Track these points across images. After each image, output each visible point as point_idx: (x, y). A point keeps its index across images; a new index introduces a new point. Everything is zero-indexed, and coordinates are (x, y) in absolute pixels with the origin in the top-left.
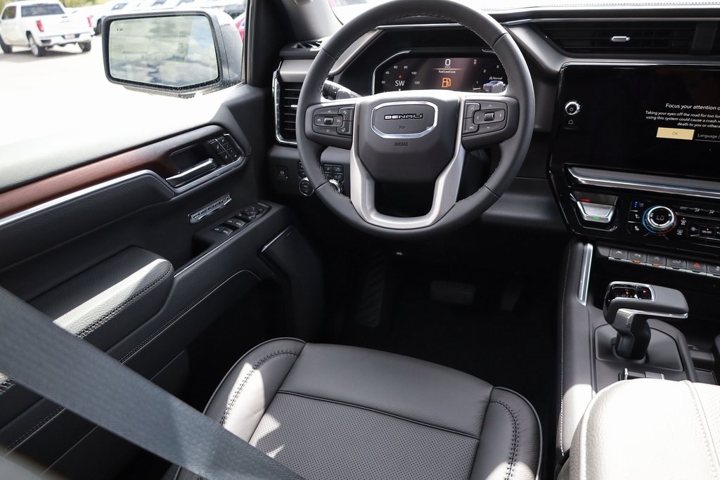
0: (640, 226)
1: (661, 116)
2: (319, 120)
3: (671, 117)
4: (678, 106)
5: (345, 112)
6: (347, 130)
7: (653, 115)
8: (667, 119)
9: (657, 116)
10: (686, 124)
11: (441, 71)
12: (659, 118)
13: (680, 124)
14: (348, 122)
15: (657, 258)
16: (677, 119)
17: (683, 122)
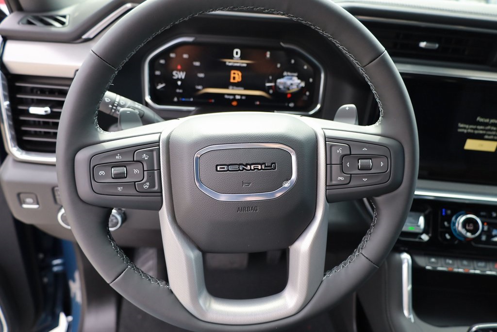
0: (451, 234)
1: (472, 129)
2: (102, 173)
3: (480, 130)
4: (487, 120)
5: (145, 157)
6: (152, 185)
7: (465, 128)
8: (476, 132)
9: (468, 129)
10: (491, 137)
11: (229, 62)
12: (469, 131)
13: (486, 137)
14: (152, 171)
15: (465, 262)
16: (484, 132)
17: (489, 135)
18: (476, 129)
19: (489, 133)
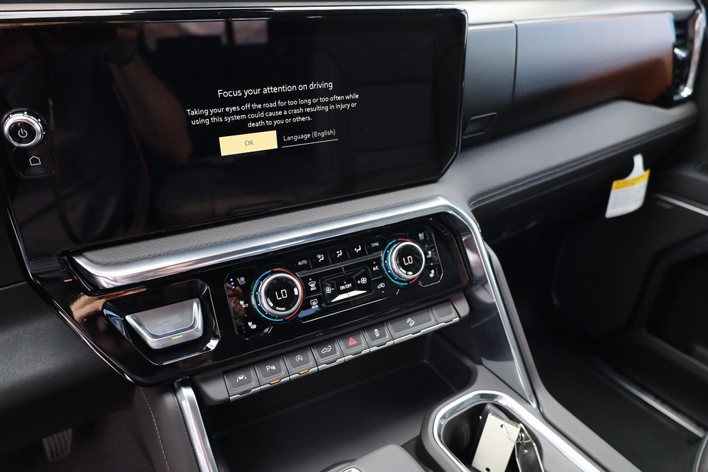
0: (256, 319)
3: (233, 114)
4: (238, 93)
7: (203, 116)
8: (228, 119)
9: (209, 117)
10: (261, 123)
13: (251, 125)
15: (298, 358)
16: (243, 116)
17: (255, 120)
18: (225, 114)
19: (253, 116)
